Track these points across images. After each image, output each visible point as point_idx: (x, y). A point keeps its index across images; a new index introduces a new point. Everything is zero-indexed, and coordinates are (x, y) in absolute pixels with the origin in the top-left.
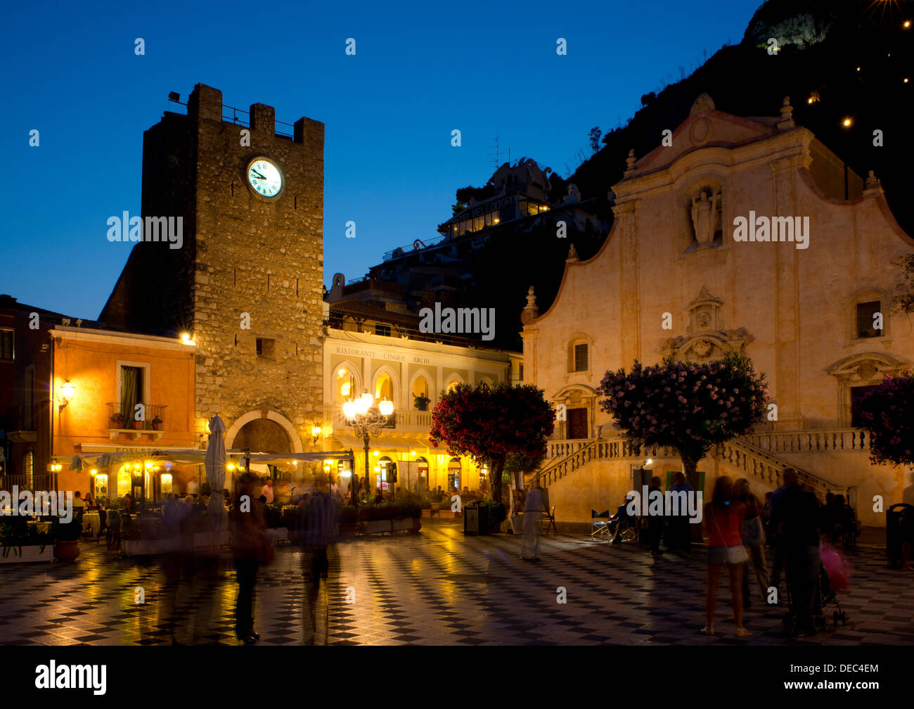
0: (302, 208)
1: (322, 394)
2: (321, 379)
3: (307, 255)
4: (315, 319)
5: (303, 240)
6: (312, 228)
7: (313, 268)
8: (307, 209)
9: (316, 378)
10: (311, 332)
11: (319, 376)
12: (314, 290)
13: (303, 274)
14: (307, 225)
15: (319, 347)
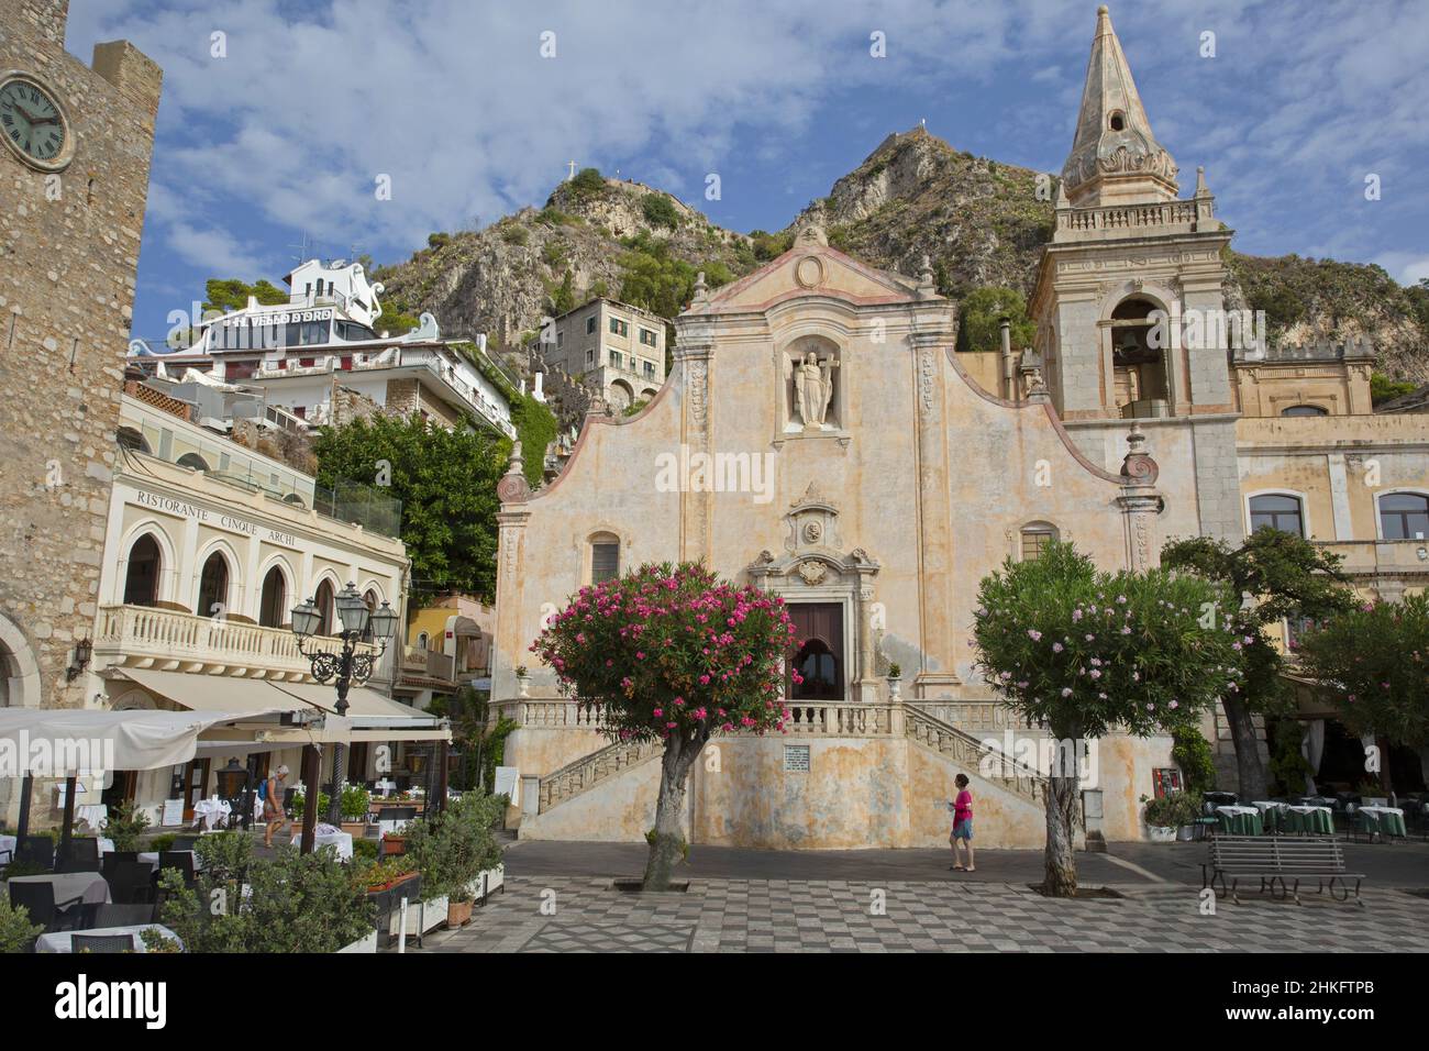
0: (103, 208)
1: (98, 579)
2: (98, 547)
3: (101, 300)
4: (103, 426)
5: (98, 268)
6: (117, 251)
7: (111, 327)
8: (111, 213)
9: (89, 545)
10: (90, 452)
11: (95, 542)
12: (107, 370)
13: (90, 334)
14: (109, 242)
15: (102, 484)
